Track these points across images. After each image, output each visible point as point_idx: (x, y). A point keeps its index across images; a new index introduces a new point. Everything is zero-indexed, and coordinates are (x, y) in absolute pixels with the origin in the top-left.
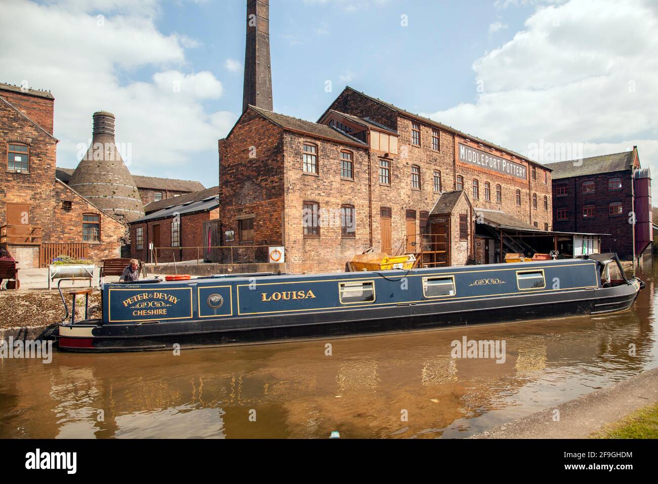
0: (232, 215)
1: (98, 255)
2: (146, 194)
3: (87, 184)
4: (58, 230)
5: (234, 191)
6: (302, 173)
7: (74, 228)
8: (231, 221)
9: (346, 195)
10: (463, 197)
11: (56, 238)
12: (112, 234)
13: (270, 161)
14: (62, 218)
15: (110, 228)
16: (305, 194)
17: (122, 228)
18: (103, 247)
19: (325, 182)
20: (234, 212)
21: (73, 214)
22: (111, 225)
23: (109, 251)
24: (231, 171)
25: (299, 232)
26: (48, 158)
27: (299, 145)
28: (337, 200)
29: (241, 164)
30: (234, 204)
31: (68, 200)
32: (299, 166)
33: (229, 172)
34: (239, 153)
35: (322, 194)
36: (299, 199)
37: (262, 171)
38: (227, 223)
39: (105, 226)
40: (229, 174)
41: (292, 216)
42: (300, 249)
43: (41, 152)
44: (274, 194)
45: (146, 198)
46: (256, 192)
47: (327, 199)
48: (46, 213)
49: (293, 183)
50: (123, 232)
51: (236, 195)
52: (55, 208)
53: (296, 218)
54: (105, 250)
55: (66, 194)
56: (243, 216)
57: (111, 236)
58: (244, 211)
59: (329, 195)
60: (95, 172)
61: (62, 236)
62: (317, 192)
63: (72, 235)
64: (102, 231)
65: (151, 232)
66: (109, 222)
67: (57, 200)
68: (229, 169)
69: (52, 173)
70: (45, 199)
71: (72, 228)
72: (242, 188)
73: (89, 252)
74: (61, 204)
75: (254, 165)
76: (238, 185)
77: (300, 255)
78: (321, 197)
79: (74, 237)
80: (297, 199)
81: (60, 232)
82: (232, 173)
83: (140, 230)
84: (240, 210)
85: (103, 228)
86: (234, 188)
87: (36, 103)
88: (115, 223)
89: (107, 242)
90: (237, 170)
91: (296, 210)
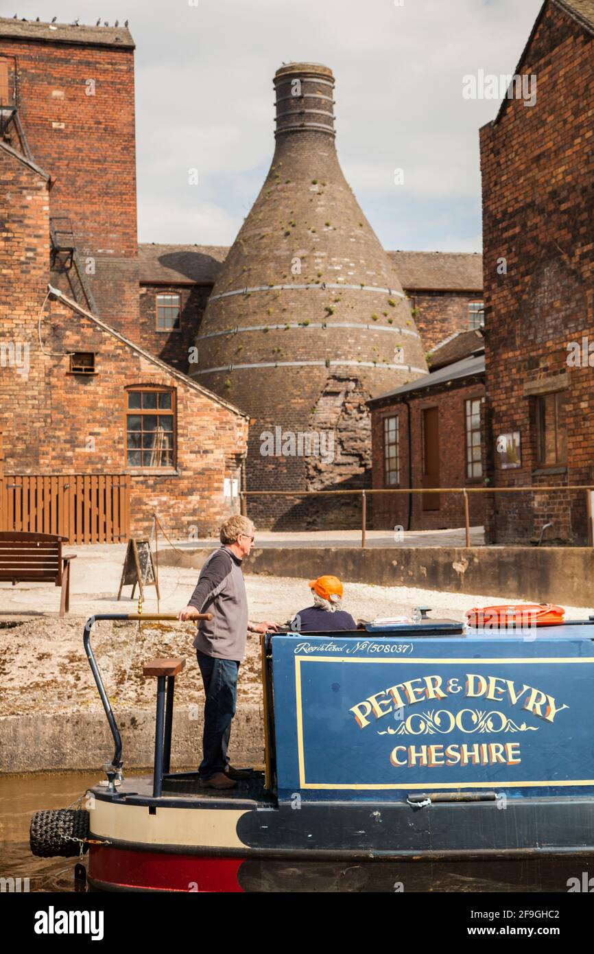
0: (514, 381)
1: (172, 506)
2: (443, 310)
3: (257, 289)
4: (58, 437)
5: (517, 296)
7: (103, 430)
8: (513, 400)
11: (54, 458)
12: (209, 445)
14: (69, 401)
15: (203, 427)
17: (239, 425)
18: (184, 484)
20: (519, 370)
21: (99, 389)
22: (207, 418)
23: (202, 497)
24: (510, 233)
26: (27, 231)
29: (531, 205)
30: (518, 341)
31: (83, 350)
33: (506, 235)
34: (528, 169)
37: (582, 224)
38: (504, 408)
39: (190, 423)
40: (506, 241)
43: (9, 216)
45: (443, 321)
46: (569, 301)
48: (25, 390)
50: (241, 439)
51: (522, 311)
52: (49, 373)
54: (191, 492)
55: (78, 333)
56: (540, 384)
57: (206, 452)
58: (542, 365)
60: (277, 253)
61: (69, 454)
63: (96, 450)
64: (182, 435)
65: (417, 430)
66: (201, 410)
67: (54, 350)
68: (504, 224)
69: (40, 273)
71: (97, 430)
72: (536, 286)
73: (145, 500)
74: (66, 360)
75: (563, 207)
76: (527, 279)
79: (104, 455)
81: (66, 442)
82: (513, 237)
83: (392, 424)
84: (532, 363)
85: (184, 428)
86: (518, 289)
87: (88, 64)
88: (218, 410)
89: (194, 470)
90: (524, 226)
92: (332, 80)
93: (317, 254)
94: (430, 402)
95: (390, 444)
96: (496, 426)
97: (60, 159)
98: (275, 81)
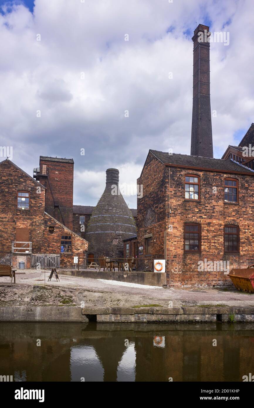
0: (142, 235)
1: (71, 261)
3: (101, 216)
4: (45, 245)
5: (143, 216)
6: (183, 200)
7: (55, 244)
8: (142, 239)
9: (229, 217)
11: (44, 250)
12: (79, 248)
13: (159, 192)
14: (48, 237)
15: (78, 244)
16: (186, 217)
17: (86, 244)
19: (207, 207)
20: (143, 232)
21: (55, 235)
22: (79, 242)
25: (179, 248)
26: (40, 200)
27: (180, 177)
28: (219, 221)
29: (146, 196)
30: (143, 226)
31: (52, 226)
32: (180, 194)
33: (141, 202)
34: (146, 188)
35: (204, 217)
36: (180, 222)
37: (155, 200)
38: (140, 241)
39: (75, 243)
40: (141, 204)
41: (173, 235)
42: (180, 262)
43: (36, 196)
44: (161, 218)
46: (153, 217)
47: (208, 221)
48: (38, 234)
49: (174, 209)
50: (87, 247)
51: (144, 219)
52: (44, 231)
53: (177, 237)
55: (50, 222)
56: (147, 236)
57: (79, 249)
58: (147, 232)
59: (211, 217)
60: (105, 208)
61: (48, 249)
62: (198, 215)
63: (54, 248)
64: (73, 246)
65: (132, 247)
66: (78, 240)
67: (45, 226)
69: (43, 209)
70: (38, 225)
71: (54, 244)
72: (147, 214)
73: (65, 260)
74: (48, 228)
75: (152, 196)
76: (145, 212)
77: (180, 267)
78: (203, 219)
80: (178, 221)
81: (47, 246)
82: (143, 203)
83: (128, 245)
85: (73, 244)
86: (143, 214)
87: (64, 166)
88: (82, 240)
89: (76, 253)
90: (145, 200)
91: (176, 230)
92: (119, 172)
94: (135, 241)
95: (127, 250)
96: (139, 245)
97: (57, 186)
98: (106, 172)
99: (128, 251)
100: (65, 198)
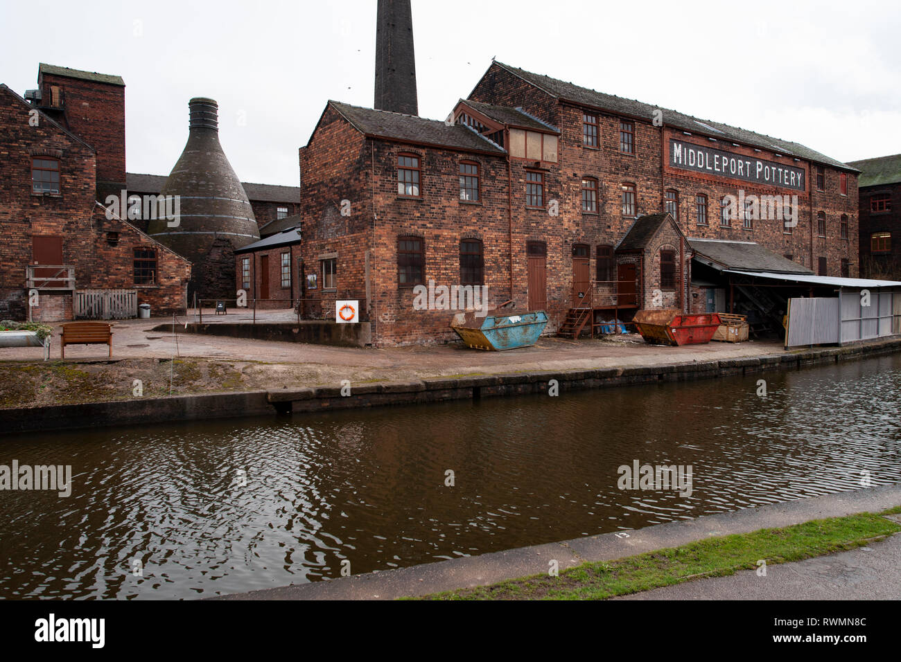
0: (314, 253)
1: (156, 302)
4: (100, 271)
5: (316, 219)
6: (396, 197)
7: (122, 268)
8: (313, 261)
9: (468, 225)
10: (668, 225)
11: (98, 280)
12: (173, 275)
13: (352, 181)
14: (105, 254)
15: (170, 267)
16: (401, 226)
17: (187, 266)
18: (161, 292)
19: (434, 208)
20: (316, 249)
21: (120, 249)
22: (172, 263)
23: (170, 298)
24: (313, 193)
25: (391, 279)
26: (85, 175)
27: (390, 157)
28: (453, 232)
29: (322, 183)
30: (316, 237)
31: (114, 231)
32: (391, 187)
33: (310, 193)
34: (320, 168)
35: (428, 225)
36: (391, 234)
37: (344, 193)
38: (309, 264)
39: (164, 265)
40: (311, 196)
41: (381, 257)
42: (393, 304)
43: (76, 168)
44: (357, 227)
46: (338, 223)
47: (436, 232)
48: (84, 248)
49: (381, 212)
50: (188, 272)
51: (318, 225)
52: (96, 241)
53: (387, 260)
54: (165, 296)
55: (110, 223)
56: (326, 255)
57: (172, 278)
58: (326, 248)
59: (439, 226)
60: (191, 181)
61: (106, 278)
62: (420, 222)
63: (119, 277)
64: (160, 270)
65: (258, 265)
66: (170, 259)
67: (99, 230)
68: (311, 189)
69: (91, 195)
70: (83, 230)
71: (119, 268)
72: (324, 216)
73: (143, 299)
74: (105, 235)
75: (336, 186)
76: (320, 212)
77: (392, 312)
78: (427, 230)
79: (123, 279)
80: (388, 233)
81: (104, 273)
82: (314, 195)
83: (246, 262)
84: (322, 247)
85: (161, 267)
86: (316, 216)
87: (101, 91)
88: (178, 259)
89: (166, 286)
90: (319, 190)
91: (385, 249)
92: (217, 106)
93: (210, 183)
94: (265, 253)
95: (245, 271)
96: (306, 271)
97: (86, 134)
98: (189, 104)
99: (246, 274)
100: (105, 161)
